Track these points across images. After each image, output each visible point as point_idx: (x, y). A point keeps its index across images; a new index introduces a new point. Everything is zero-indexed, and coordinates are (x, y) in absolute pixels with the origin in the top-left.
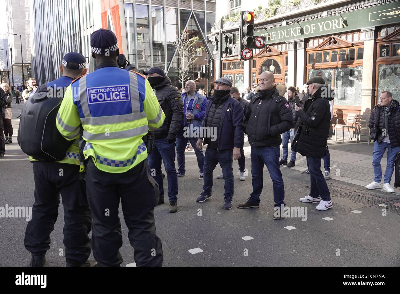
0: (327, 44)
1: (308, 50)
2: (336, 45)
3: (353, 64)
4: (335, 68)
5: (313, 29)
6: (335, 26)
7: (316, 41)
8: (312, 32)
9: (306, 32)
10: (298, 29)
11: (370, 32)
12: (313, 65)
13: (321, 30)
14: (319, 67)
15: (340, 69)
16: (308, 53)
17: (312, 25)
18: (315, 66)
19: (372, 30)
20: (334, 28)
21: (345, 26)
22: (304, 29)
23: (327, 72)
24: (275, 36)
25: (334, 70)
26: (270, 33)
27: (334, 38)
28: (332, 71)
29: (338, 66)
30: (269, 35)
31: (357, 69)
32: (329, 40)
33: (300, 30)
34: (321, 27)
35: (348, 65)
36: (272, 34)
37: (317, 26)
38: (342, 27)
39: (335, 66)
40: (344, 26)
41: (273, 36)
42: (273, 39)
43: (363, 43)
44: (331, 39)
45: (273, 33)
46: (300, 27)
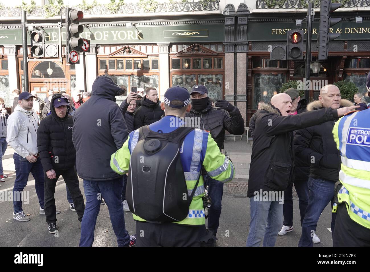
0: (121, 52)
1: (99, 56)
2: (131, 55)
3: (148, 73)
4: (130, 75)
5: (106, 37)
6: (130, 36)
7: (108, 48)
8: (105, 39)
9: (98, 38)
10: (88, 34)
11: (164, 47)
12: (105, 71)
13: (115, 39)
14: (113, 74)
15: (136, 76)
16: (99, 59)
17: (104, 32)
18: (108, 72)
19: (166, 45)
20: (129, 39)
21: (141, 38)
22: (95, 34)
23: (122, 79)
24: (56, 36)
25: (129, 77)
26: (49, 34)
27: (129, 48)
28: (127, 78)
29: (134, 74)
30: (48, 35)
31: (152, 78)
32: (124, 49)
33: (90, 35)
34: (115, 36)
35: (144, 74)
36: (51, 34)
37: (110, 34)
38: (138, 39)
39: (130, 74)
40: (139, 38)
41: (53, 37)
42: (54, 40)
43: (159, 55)
44: (125, 48)
45: (53, 33)
46: (90, 32)
